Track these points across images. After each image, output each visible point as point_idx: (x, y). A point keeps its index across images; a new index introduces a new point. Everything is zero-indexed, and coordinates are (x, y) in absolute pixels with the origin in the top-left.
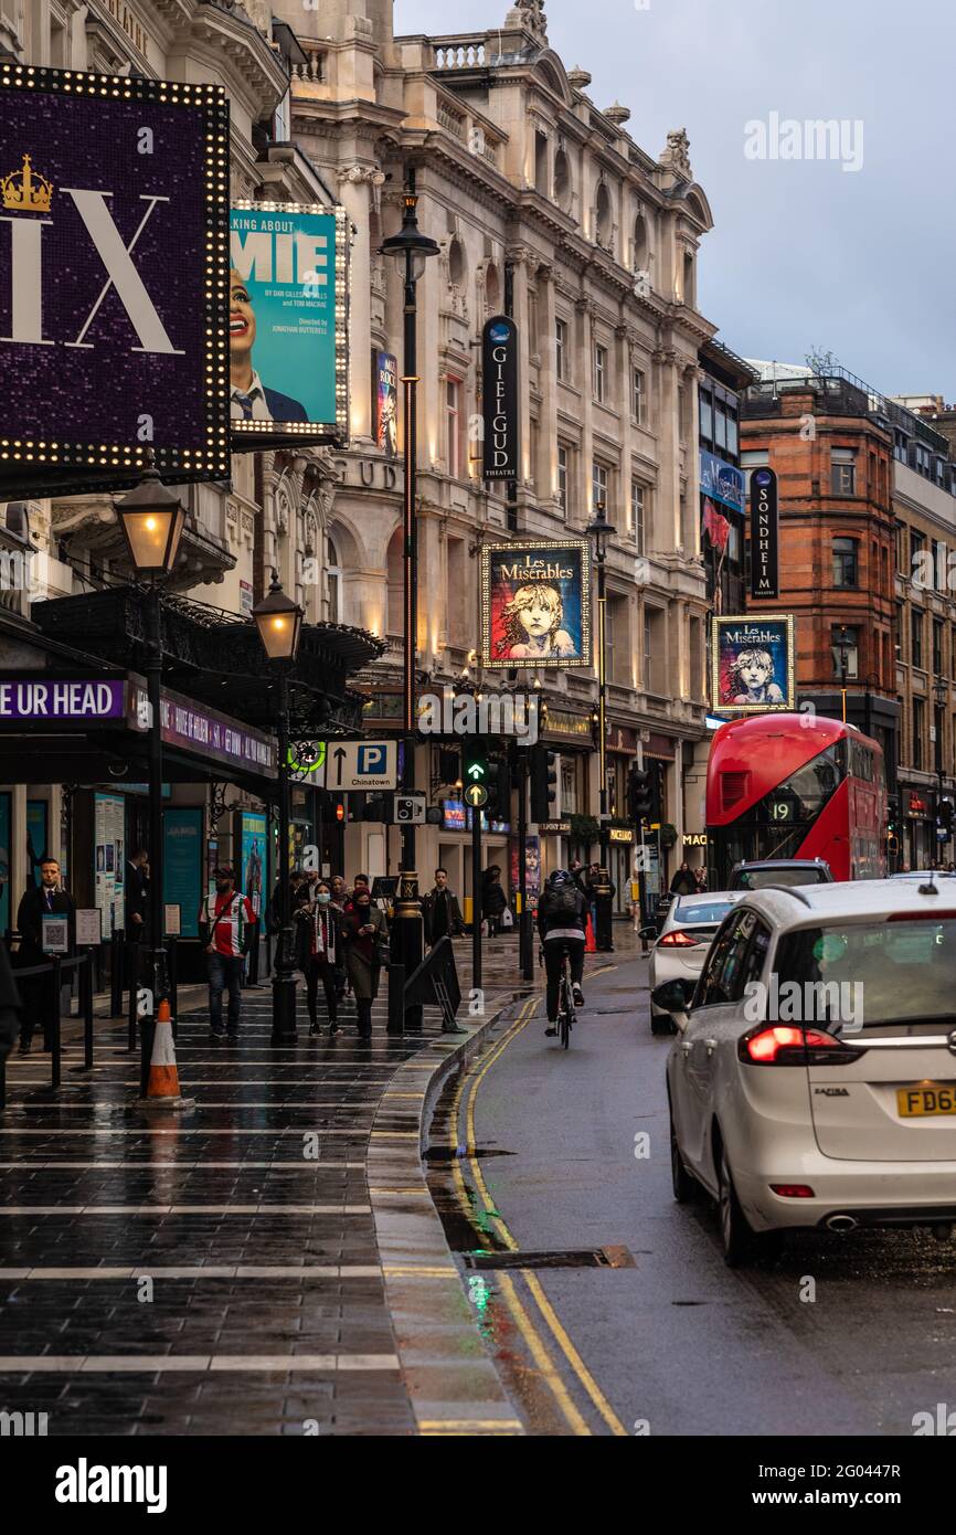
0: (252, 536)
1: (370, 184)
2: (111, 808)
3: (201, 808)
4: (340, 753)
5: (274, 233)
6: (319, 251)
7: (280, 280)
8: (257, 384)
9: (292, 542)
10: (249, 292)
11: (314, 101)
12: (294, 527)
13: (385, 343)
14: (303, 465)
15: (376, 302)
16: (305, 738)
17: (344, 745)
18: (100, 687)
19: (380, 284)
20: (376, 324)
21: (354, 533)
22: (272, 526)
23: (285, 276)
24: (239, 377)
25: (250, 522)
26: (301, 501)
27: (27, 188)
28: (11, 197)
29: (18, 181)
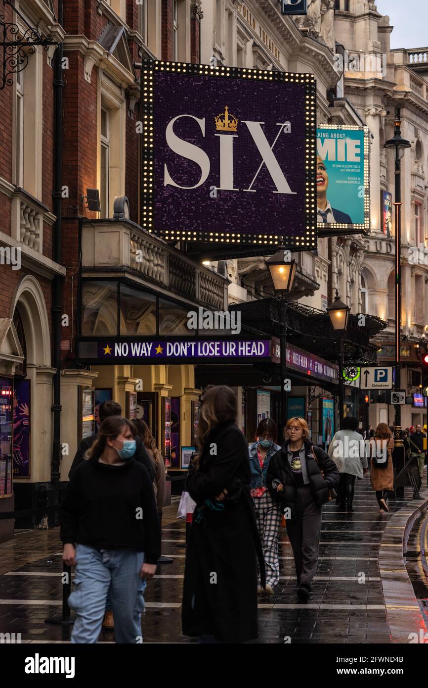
0: (327, 275)
1: (380, 116)
2: (264, 397)
3: (304, 397)
4: (367, 372)
5: (336, 139)
6: (357, 146)
7: (339, 160)
8: (329, 207)
9: (345, 277)
10: (326, 165)
11: (355, 79)
12: (346, 270)
13: (387, 187)
14: (350, 242)
15: (382, 169)
16: (351, 365)
17: (369, 369)
18: (259, 343)
19: (384, 161)
20: (383, 179)
21: (373, 273)
22: (336, 271)
23: (341, 158)
24: (321, 204)
25: (326, 269)
26: (349, 259)
27: (226, 121)
28: (219, 125)
29: (223, 118)
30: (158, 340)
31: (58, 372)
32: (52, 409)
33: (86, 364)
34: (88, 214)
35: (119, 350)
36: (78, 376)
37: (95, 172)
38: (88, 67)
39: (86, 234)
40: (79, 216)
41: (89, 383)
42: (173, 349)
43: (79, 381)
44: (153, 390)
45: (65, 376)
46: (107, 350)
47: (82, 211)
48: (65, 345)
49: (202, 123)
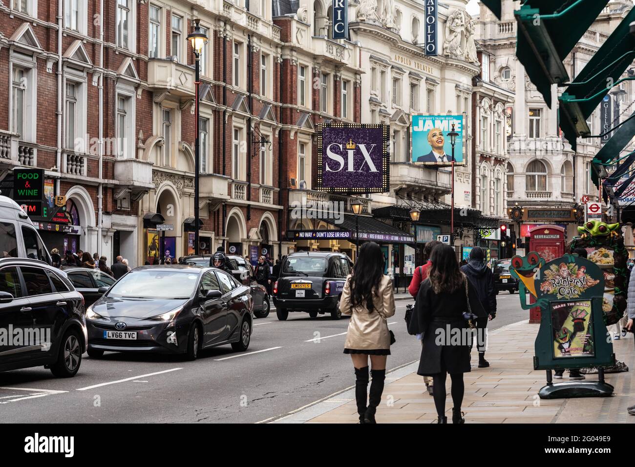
0: (469, 180)
4: (440, 237)
5: (449, 120)
6: (459, 124)
9: (488, 178)
12: (490, 174)
14: (493, 158)
22: (480, 176)
24: (441, 152)
26: (493, 167)
27: (351, 145)
28: (348, 147)
29: (349, 144)
30: (314, 231)
31: (281, 243)
32: (278, 255)
33: (290, 240)
34: (293, 187)
35: (301, 235)
36: (287, 244)
37: (296, 170)
38: (292, 134)
39: (291, 194)
40: (288, 188)
41: (293, 246)
42: (319, 235)
43: (287, 246)
44: (330, 247)
45: (283, 244)
46: (297, 235)
47: (289, 186)
48: (283, 233)
49: (341, 146)
